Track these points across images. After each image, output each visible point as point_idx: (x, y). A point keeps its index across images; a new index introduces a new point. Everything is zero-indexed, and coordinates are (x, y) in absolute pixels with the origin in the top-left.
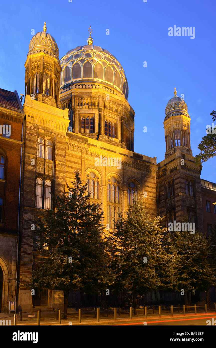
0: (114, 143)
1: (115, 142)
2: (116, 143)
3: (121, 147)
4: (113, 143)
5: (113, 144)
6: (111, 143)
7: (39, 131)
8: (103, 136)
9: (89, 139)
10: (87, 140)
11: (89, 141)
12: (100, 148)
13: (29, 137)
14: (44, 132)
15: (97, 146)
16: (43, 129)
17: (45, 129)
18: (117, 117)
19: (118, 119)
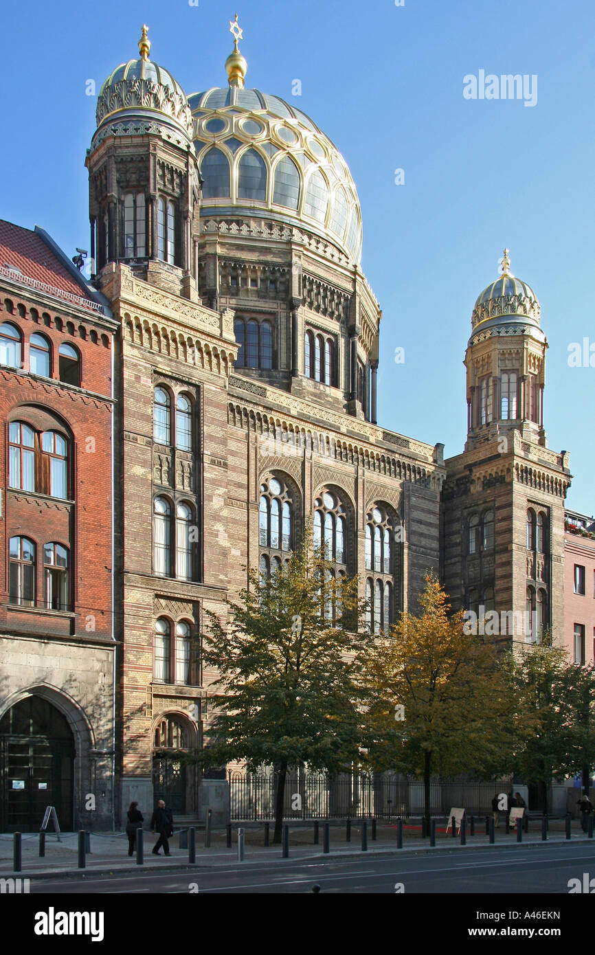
0: (330, 400)
1: (332, 397)
2: (335, 400)
4: (328, 401)
5: (326, 404)
6: (323, 402)
7: (157, 369)
8: (301, 380)
9: (268, 388)
10: (263, 393)
11: (268, 393)
12: (299, 415)
13: (132, 387)
14: (170, 374)
15: (289, 410)
16: (169, 366)
17: (174, 364)
18: (337, 327)
19: (340, 333)
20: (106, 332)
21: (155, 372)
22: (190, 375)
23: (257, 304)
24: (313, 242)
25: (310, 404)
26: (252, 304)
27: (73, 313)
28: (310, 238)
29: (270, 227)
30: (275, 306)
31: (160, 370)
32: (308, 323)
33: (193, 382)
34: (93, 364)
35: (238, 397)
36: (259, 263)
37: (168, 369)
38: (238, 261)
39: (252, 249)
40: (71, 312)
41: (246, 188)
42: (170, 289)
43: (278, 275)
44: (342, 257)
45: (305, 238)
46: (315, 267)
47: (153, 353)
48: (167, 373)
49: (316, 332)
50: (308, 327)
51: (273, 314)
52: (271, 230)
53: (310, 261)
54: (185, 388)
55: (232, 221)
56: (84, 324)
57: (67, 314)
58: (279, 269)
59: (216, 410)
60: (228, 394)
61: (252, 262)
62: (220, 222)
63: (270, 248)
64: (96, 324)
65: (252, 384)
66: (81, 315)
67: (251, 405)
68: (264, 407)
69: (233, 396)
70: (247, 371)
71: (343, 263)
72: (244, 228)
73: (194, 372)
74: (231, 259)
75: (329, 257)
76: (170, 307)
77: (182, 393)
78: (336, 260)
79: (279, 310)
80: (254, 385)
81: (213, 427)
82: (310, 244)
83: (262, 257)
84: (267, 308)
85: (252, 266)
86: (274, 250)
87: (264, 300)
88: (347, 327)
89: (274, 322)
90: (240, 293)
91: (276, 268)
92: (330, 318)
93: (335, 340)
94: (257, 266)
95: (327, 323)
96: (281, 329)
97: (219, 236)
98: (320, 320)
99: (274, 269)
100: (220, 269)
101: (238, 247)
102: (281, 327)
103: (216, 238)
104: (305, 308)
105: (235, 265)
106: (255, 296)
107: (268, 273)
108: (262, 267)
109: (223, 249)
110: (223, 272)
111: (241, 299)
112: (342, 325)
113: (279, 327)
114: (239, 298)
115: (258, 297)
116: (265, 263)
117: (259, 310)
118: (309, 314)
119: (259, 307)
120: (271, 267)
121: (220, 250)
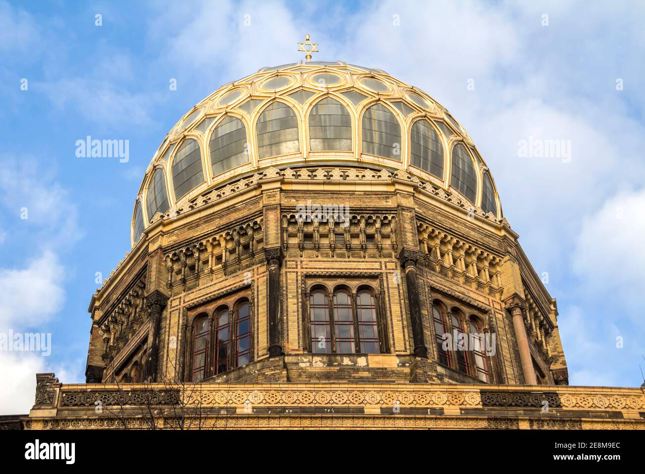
8: (298, 361)
18: (377, 265)
19: (384, 270)
26: (217, 287)
30: (250, 275)
32: (310, 277)
36: (220, 229)
38: (189, 243)
39: (208, 219)
43: (250, 232)
49: (330, 284)
50: (312, 282)
51: (247, 287)
58: (249, 225)
61: (209, 235)
63: (233, 206)
74: (178, 245)
79: (255, 278)
82: (298, 176)
83: (224, 221)
84: (237, 282)
85: (210, 239)
86: (239, 206)
87: (234, 275)
88: (398, 259)
89: (250, 298)
90: (201, 281)
91: (244, 226)
92: (360, 257)
93: (374, 284)
94: (217, 237)
95: (354, 265)
96: (258, 302)
97: (165, 225)
98: (337, 265)
99: (242, 228)
100: (170, 264)
101: (190, 226)
102: (258, 299)
103: (160, 228)
104: (302, 259)
105: (188, 250)
106: (221, 276)
107: (236, 238)
108: (224, 234)
109: (171, 239)
110: (176, 267)
111: (201, 290)
112: (387, 260)
113: (256, 300)
114: (198, 288)
115: (225, 275)
116: (228, 226)
117: (227, 291)
118: (312, 265)
119: (226, 287)
120: (237, 228)
121: (165, 242)
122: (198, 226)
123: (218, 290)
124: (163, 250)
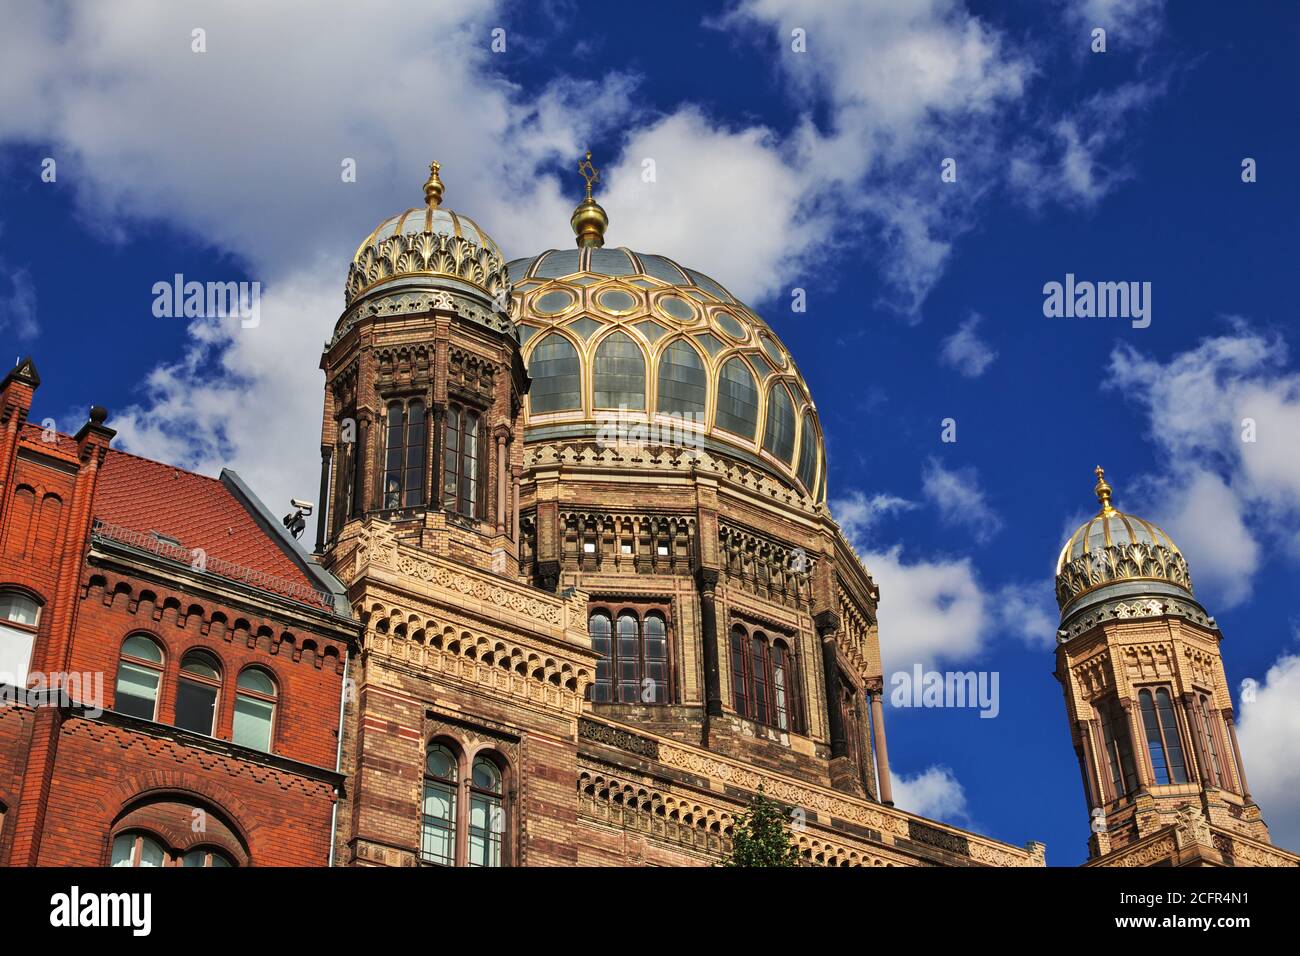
0: (791, 758)
1: (794, 754)
2: (803, 759)
3: (835, 786)
4: (788, 762)
5: (784, 767)
6: (776, 763)
7: (435, 709)
8: (729, 722)
9: (661, 740)
10: (650, 749)
11: (661, 750)
12: (728, 792)
13: (380, 747)
14: (460, 716)
15: (706, 782)
16: (457, 701)
17: (467, 697)
18: (793, 618)
19: (799, 628)
20: (335, 643)
21: (430, 715)
22: (501, 717)
23: (634, 583)
24: (735, 471)
25: (749, 767)
26: (626, 583)
27: (273, 610)
28: (729, 464)
29: (657, 452)
30: (670, 584)
31: (441, 711)
32: (734, 613)
33: (508, 730)
34: (305, 704)
35: (599, 761)
36: (638, 511)
37: (456, 707)
38: (595, 510)
40: (269, 608)
41: (609, 392)
42: (464, 558)
43: (673, 529)
44: (793, 494)
45: (721, 465)
46: (741, 513)
47: (426, 678)
48: (455, 715)
49: (751, 628)
50: (735, 620)
51: (666, 600)
52: (656, 456)
53: (732, 502)
54: (490, 744)
55: (584, 446)
56: (292, 630)
57: (261, 612)
58: (674, 521)
59: (553, 785)
60: (580, 755)
61: (622, 511)
62: (563, 448)
63: (655, 485)
64: (317, 629)
65: (627, 733)
66: (288, 613)
67: (629, 776)
68: (656, 779)
69: (589, 759)
70: (618, 708)
71: (795, 502)
72: (608, 455)
73: (509, 711)
74: (583, 508)
75: (767, 494)
76: (461, 591)
77: (482, 754)
78: (780, 497)
79: (678, 592)
80: (633, 735)
81: (546, 821)
82: (730, 475)
83: (642, 501)
84: (654, 589)
85: (623, 517)
86: (663, 488)
87: (648, 576)
88: (813, 617)
89: (668, 614)
90: (602, 565)
91: (669, 519)
92: (778, 602)
93: (790, 641)
94: (632, 517)
95: (773, 611)
96: (682, 627)
97: (561, 471)
98: (758, 606)
99: (664, 520)
100: (563, 525)
101: (597, 487)
102: (682, 622)
103: (555, 474)
104: (728, 587)
105: (591, 517)
106: (630, 570)
107: (654, 528)
108: (641, 518)
109: (568, 492)
110: (570, 531)
111: (603, 577)
112: (803, 614)
113: (679, 623)
114: (599, 574)
115: (637, 571)
116: (647, 511)
117: (639, 594)
118: (737, 597)
119: (638, 588)
120: (660, 518)
121: (562, 493)
122: (605, 490)
123: (627, 588)
124: (559, 505)
